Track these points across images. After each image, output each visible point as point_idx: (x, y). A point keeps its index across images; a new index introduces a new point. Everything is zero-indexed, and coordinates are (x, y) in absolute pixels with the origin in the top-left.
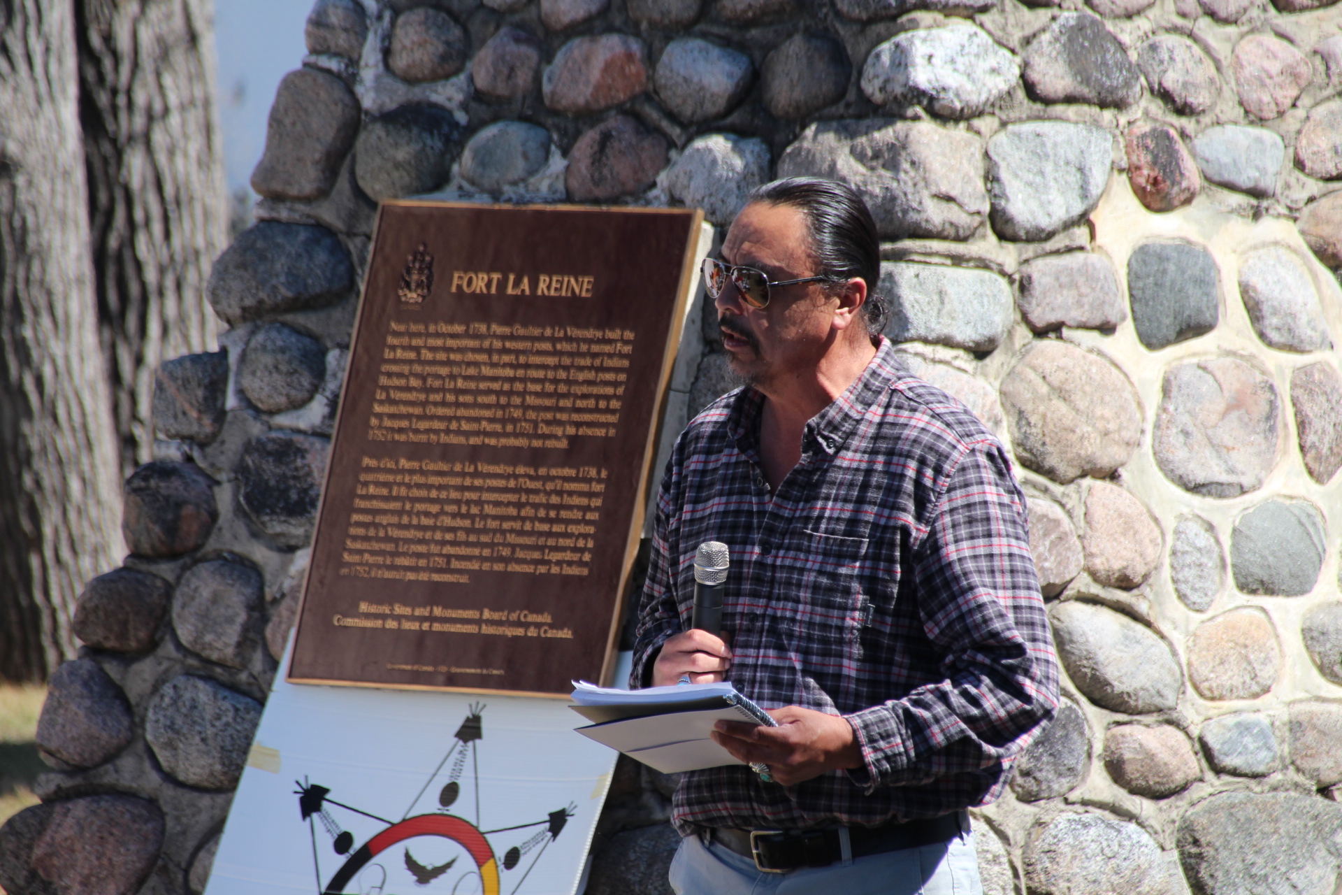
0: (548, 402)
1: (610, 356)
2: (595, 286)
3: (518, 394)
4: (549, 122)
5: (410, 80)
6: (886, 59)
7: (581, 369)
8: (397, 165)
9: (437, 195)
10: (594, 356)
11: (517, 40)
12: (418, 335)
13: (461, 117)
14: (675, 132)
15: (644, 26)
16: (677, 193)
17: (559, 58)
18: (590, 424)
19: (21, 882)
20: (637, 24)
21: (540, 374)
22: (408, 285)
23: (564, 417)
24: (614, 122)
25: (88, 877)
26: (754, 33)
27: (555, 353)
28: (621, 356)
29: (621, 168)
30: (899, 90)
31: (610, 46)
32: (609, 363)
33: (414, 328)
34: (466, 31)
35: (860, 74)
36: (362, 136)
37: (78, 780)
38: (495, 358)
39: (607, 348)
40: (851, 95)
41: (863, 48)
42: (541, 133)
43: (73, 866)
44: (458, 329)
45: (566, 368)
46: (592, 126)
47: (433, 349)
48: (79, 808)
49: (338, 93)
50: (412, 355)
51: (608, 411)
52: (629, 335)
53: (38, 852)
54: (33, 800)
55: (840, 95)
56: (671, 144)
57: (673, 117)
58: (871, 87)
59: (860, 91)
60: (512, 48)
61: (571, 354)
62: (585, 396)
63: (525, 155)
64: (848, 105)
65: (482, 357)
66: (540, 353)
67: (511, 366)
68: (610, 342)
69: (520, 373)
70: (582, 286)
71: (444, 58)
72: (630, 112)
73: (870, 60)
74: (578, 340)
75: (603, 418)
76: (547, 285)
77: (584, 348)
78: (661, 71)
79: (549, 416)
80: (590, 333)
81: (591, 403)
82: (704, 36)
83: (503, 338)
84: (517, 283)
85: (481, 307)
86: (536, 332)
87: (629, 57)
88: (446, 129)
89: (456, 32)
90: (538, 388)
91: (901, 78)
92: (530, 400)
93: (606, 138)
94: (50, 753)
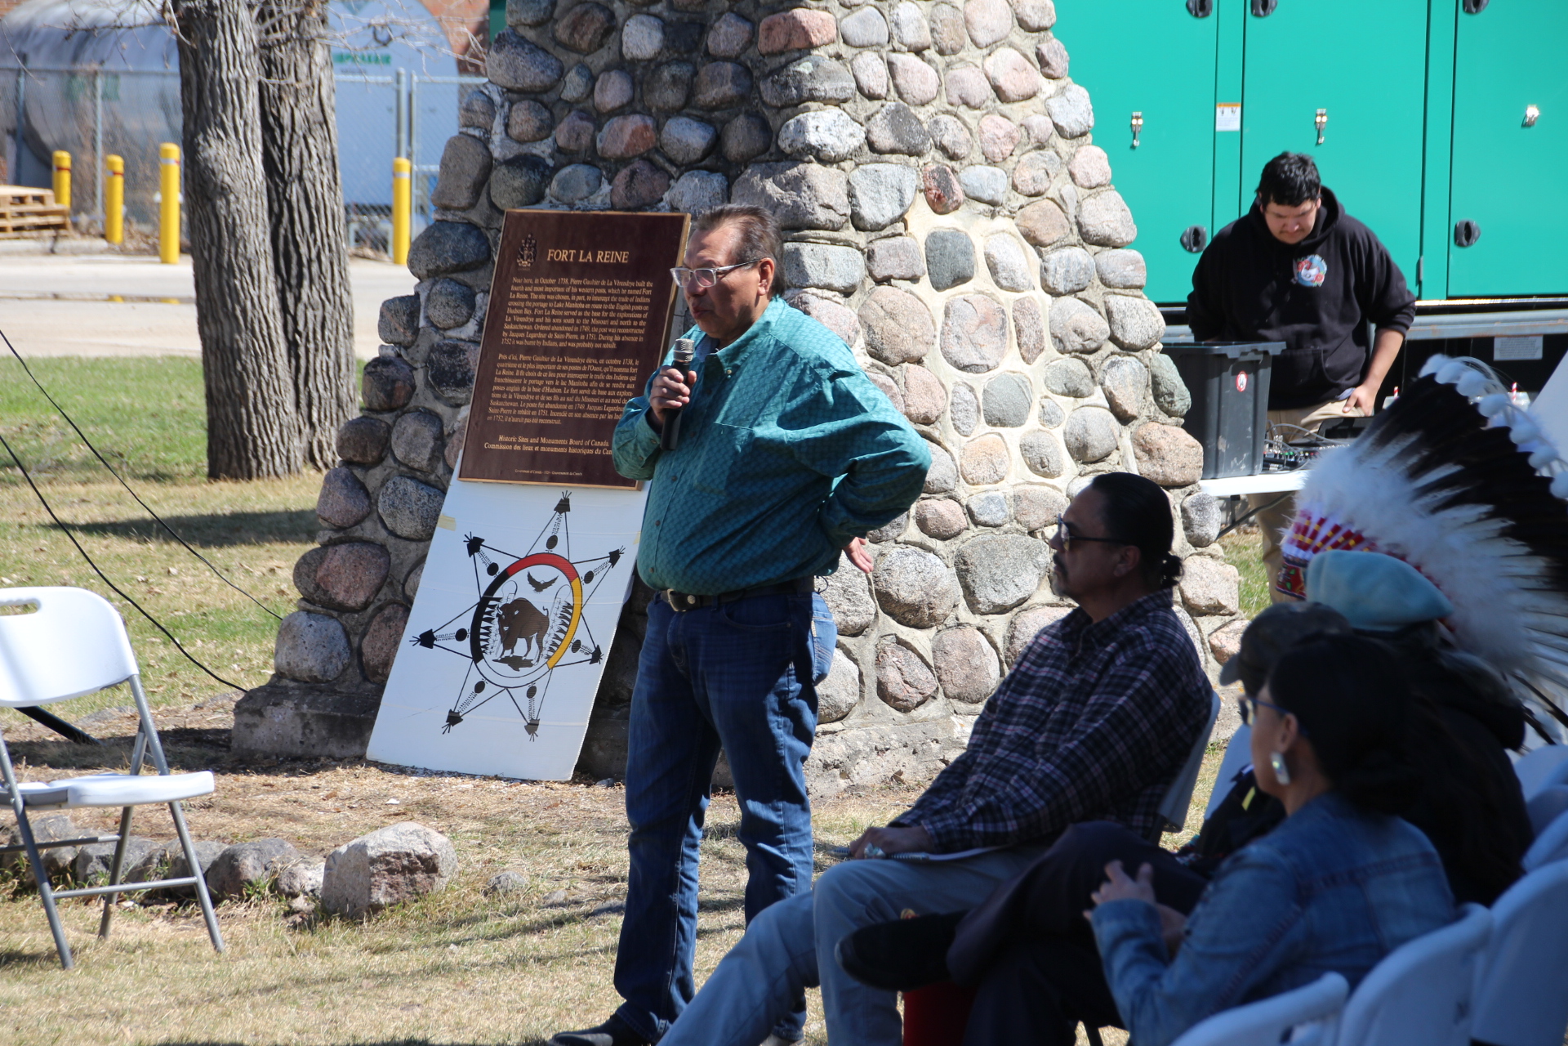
0: (604, 322)
1: (639, 296)
2: (630, 257)
3: (587, 318)
4: (601, 164)
5: (520, 141)
6: (792, 128)
7: (622, 303)
8: (514, 190)
9: (537, 206)
10: (630, 296)
11: (581, 119)
12: (529, 285)
13: (550, 162)
14: (673, 170)
15: (654, 110)
16: (675, 205)
17: (606, 128)
18: (628, 335)
19: (311, 590)
20: (650, 109)
21: (600, 306)
22: (522, 257)
23: (614, 331)
24: (637, 164)
25: (349, 588)
26: (717, 114)
27: (607, 295)
28: (646, 296)
29: (642, 190)
30: (800, 146)
31: (634, 122)
32: (638, 300)
33: (526, 281)
34: (551, 113)
35: (777, 137)
36: (494, 173)
37: (341, 534)
38: (573, 298)
39: (637, 292)
40: (773, 149)
41: (779, 122)
42: (597, 171)
43: (340, 582)
44: (552, 281)
45: (614, 303)
46: (625, 167)
47: (538, 293)
48: (342, 550)
49: (480, 149)
50: (526, 296)
51: (638, 327)
52: (650, 284)
53: (320, 574)
54: (317, 545)
55: (767, 149)
56: (671, 177)
57: (672, 162)
58: (784, 144)
59: (778, 147)
60: (579, 123)
61: (616, 295)
62: (625, 319)
63: (588, 184)
64: (771, 155)
65: (567, 297)
66: (599, 295)
67: (583, 302)
68: (638, 288)
69: (588, 306)
70: (622, 257)
71: (540, 129)
72: (647, 159)
73: (783, 129)
74: (621, 287)
75: (636, 331)
76: (602, 257)
77: (624, 292)
78: (664, 135)
79: (605, 330)
80: (627, 284)
81: (629, 323)
82: (688, 116)
83: (578, 286)
84: (585, 256)
85: (564, 269)
86: (597, 283)
87: (646, 127)
88: (542, 169)
89: (546, 114)
90: (598, 314)
91: (801, 140)
92: (593, 321)
93: (633, 174)
94: (325, 520)
